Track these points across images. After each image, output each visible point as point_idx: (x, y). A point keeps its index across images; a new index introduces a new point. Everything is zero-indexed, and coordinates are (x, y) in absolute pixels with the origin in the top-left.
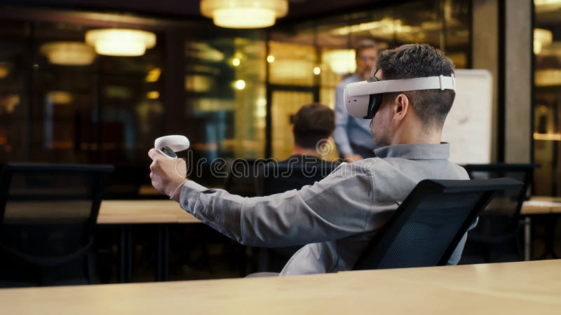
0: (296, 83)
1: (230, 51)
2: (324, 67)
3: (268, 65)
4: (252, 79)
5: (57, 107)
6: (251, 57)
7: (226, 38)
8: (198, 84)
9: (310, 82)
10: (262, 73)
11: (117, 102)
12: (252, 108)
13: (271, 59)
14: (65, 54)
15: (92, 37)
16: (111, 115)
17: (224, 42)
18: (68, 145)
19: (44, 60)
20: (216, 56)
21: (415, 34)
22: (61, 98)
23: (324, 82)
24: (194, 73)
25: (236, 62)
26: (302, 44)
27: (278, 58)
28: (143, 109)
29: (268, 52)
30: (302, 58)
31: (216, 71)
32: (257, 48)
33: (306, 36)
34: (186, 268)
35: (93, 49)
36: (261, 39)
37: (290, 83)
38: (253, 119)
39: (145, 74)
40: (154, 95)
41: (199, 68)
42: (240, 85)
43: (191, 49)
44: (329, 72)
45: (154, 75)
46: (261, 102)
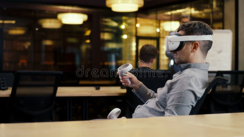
0: (150, 36)
1: (120, 22)
2: (161, 29)
3: (136, 28)
4: (130, 34)
5: (47, 46)
6: (130, 24)
7: (119, 16)
8: (106, 36)
9: (155, 35)
10: (134, 31)
11: (72, 44)
12: (130, 47)
13: (138, 25)
14: (49, 24)
15: (60, 16)
16: (69, 50)
17: (117, 18)
18: (52, 63)
19: (40, 26)
20: (115, 24)
21: (201, 14)
22: (48, 43)
23: (161, 35)
24: (104, 32)
25: (123, 27)
26: (152, 19)
27: (141, 25)
28: (84, 48)
29: (136, 22)
30: (152, 25)
31: (115, 31)
32: (132, 21)
33: (153, 15)
34: (99, 116)
35: (60, 21)
36: (133, 17)
37: (147, 36)
38: (130, 51)
39: (84, 32)
40: (88, 41)
41: (106, 30)
42: (125, 37)
43: (102, 21)
44: (164, 31)
45: (88, 33)
46: (134, 44)
